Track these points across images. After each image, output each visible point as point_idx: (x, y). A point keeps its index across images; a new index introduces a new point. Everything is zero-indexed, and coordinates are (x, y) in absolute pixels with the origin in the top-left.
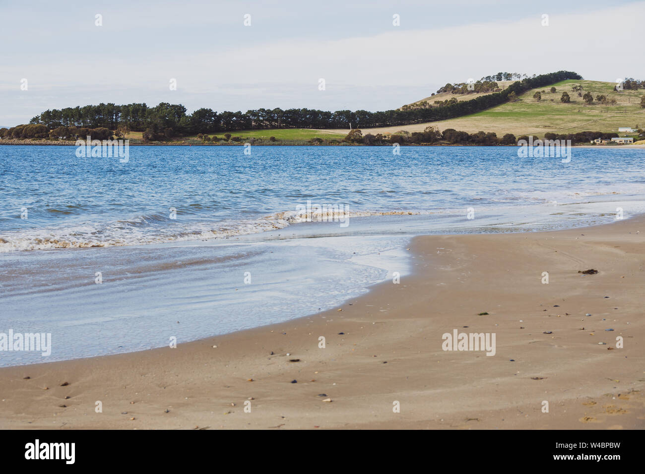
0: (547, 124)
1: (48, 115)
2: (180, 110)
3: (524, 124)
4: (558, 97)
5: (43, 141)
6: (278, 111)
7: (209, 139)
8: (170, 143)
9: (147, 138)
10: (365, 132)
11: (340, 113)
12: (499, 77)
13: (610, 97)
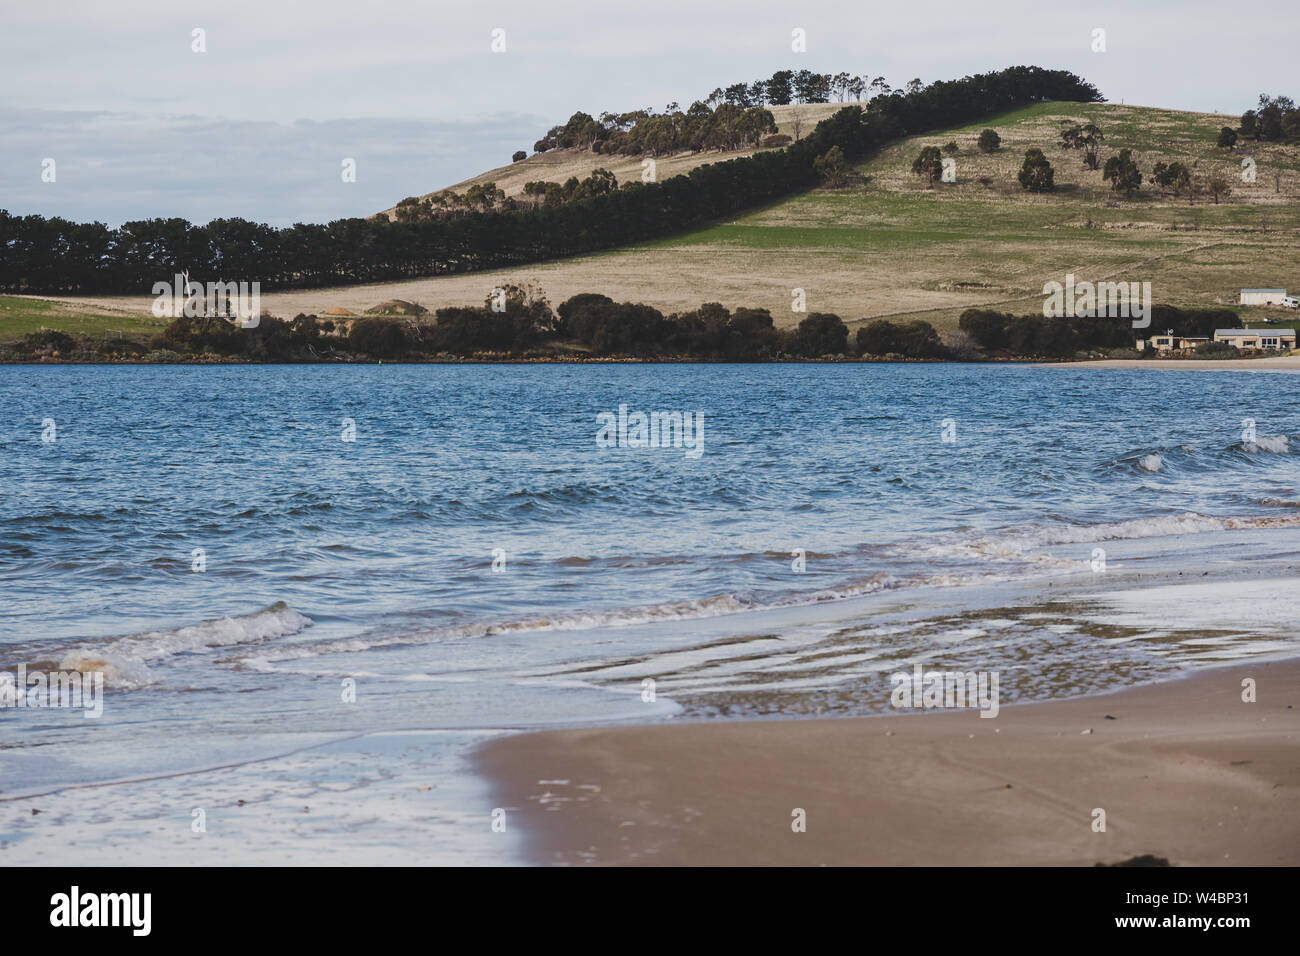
0: (970, 275)
3: (879, 274)
4: (1009, 169)
12: (779, 88)
13: (1203, 170)
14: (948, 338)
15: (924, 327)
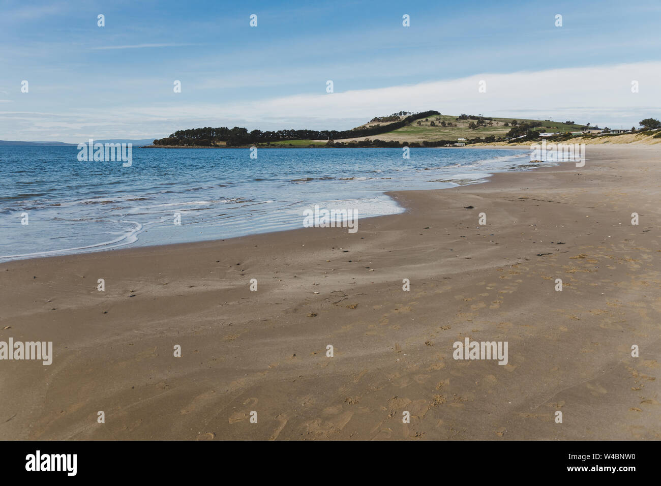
0: (424, 137)
1: (178, 133)
2: (245, 130)
3: (413, 137)
4: (429, 123)
5: (176, 146)
6: (293, 131)
7: (259, 145)
8: (240, 147)
9: (228, 144)
10: (335, 141)
11: (323, 132)
12: (400, 113)
13: (454, 123)
14: (421, 145)
15: (418, 143)
